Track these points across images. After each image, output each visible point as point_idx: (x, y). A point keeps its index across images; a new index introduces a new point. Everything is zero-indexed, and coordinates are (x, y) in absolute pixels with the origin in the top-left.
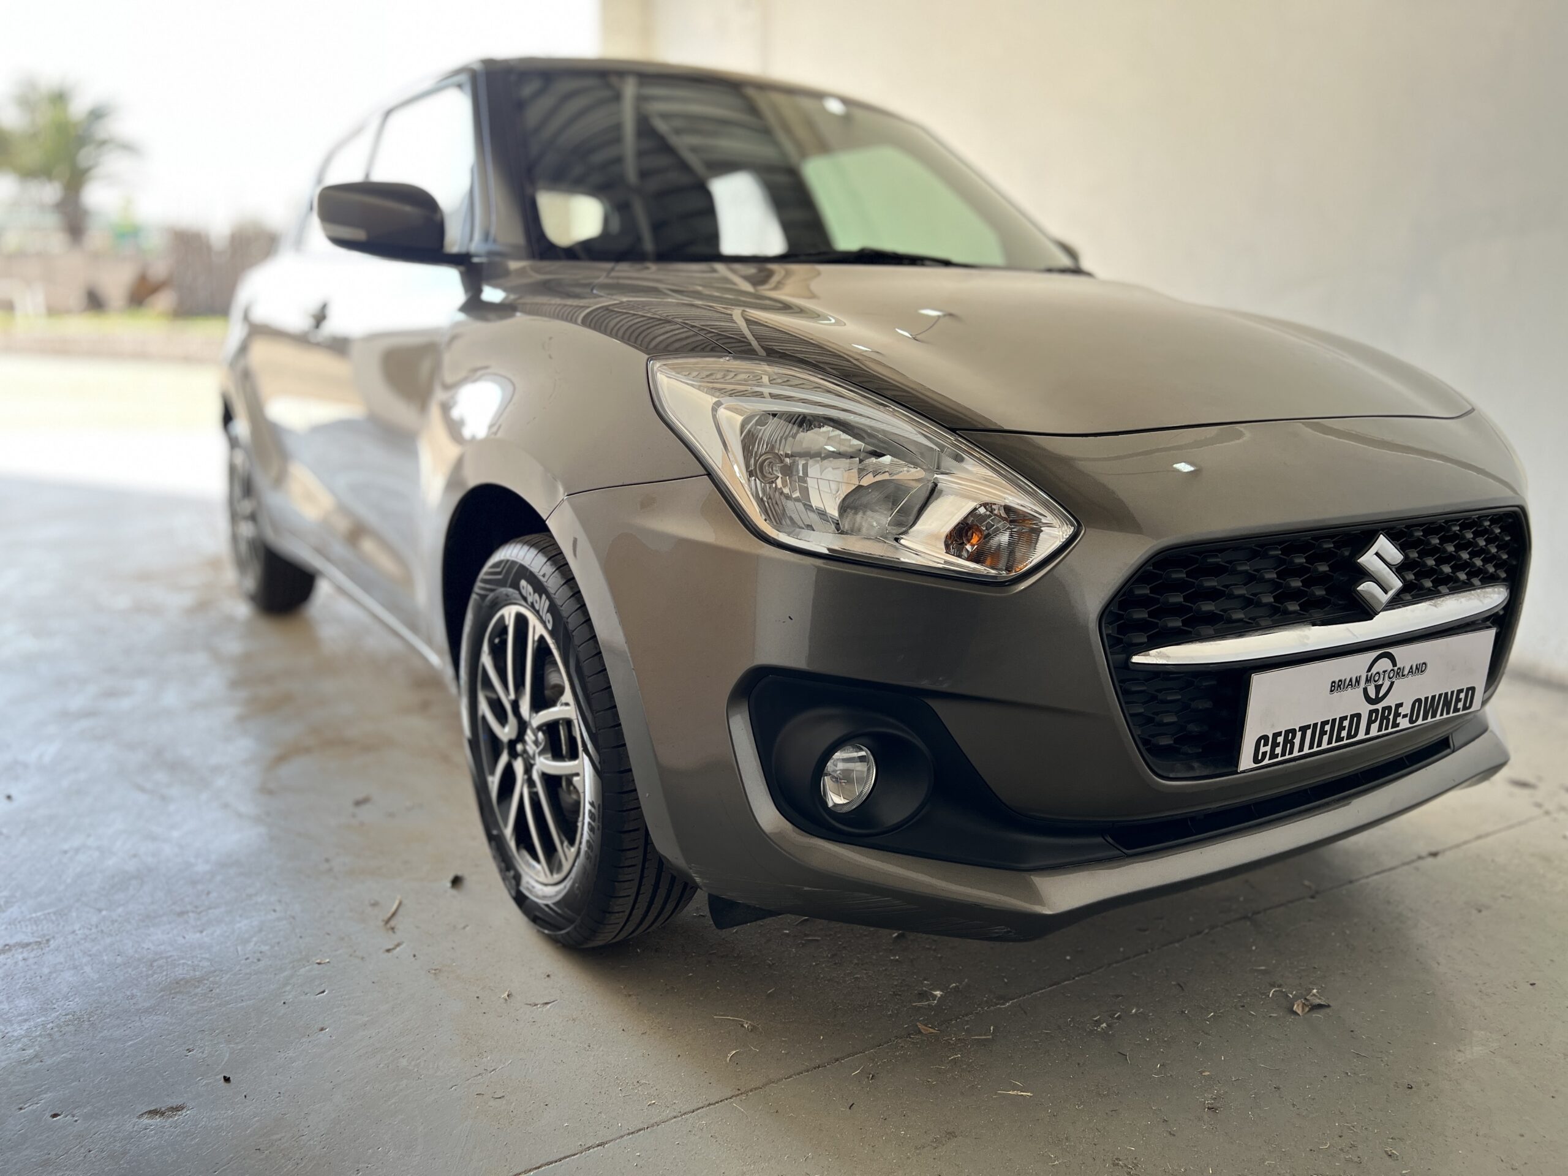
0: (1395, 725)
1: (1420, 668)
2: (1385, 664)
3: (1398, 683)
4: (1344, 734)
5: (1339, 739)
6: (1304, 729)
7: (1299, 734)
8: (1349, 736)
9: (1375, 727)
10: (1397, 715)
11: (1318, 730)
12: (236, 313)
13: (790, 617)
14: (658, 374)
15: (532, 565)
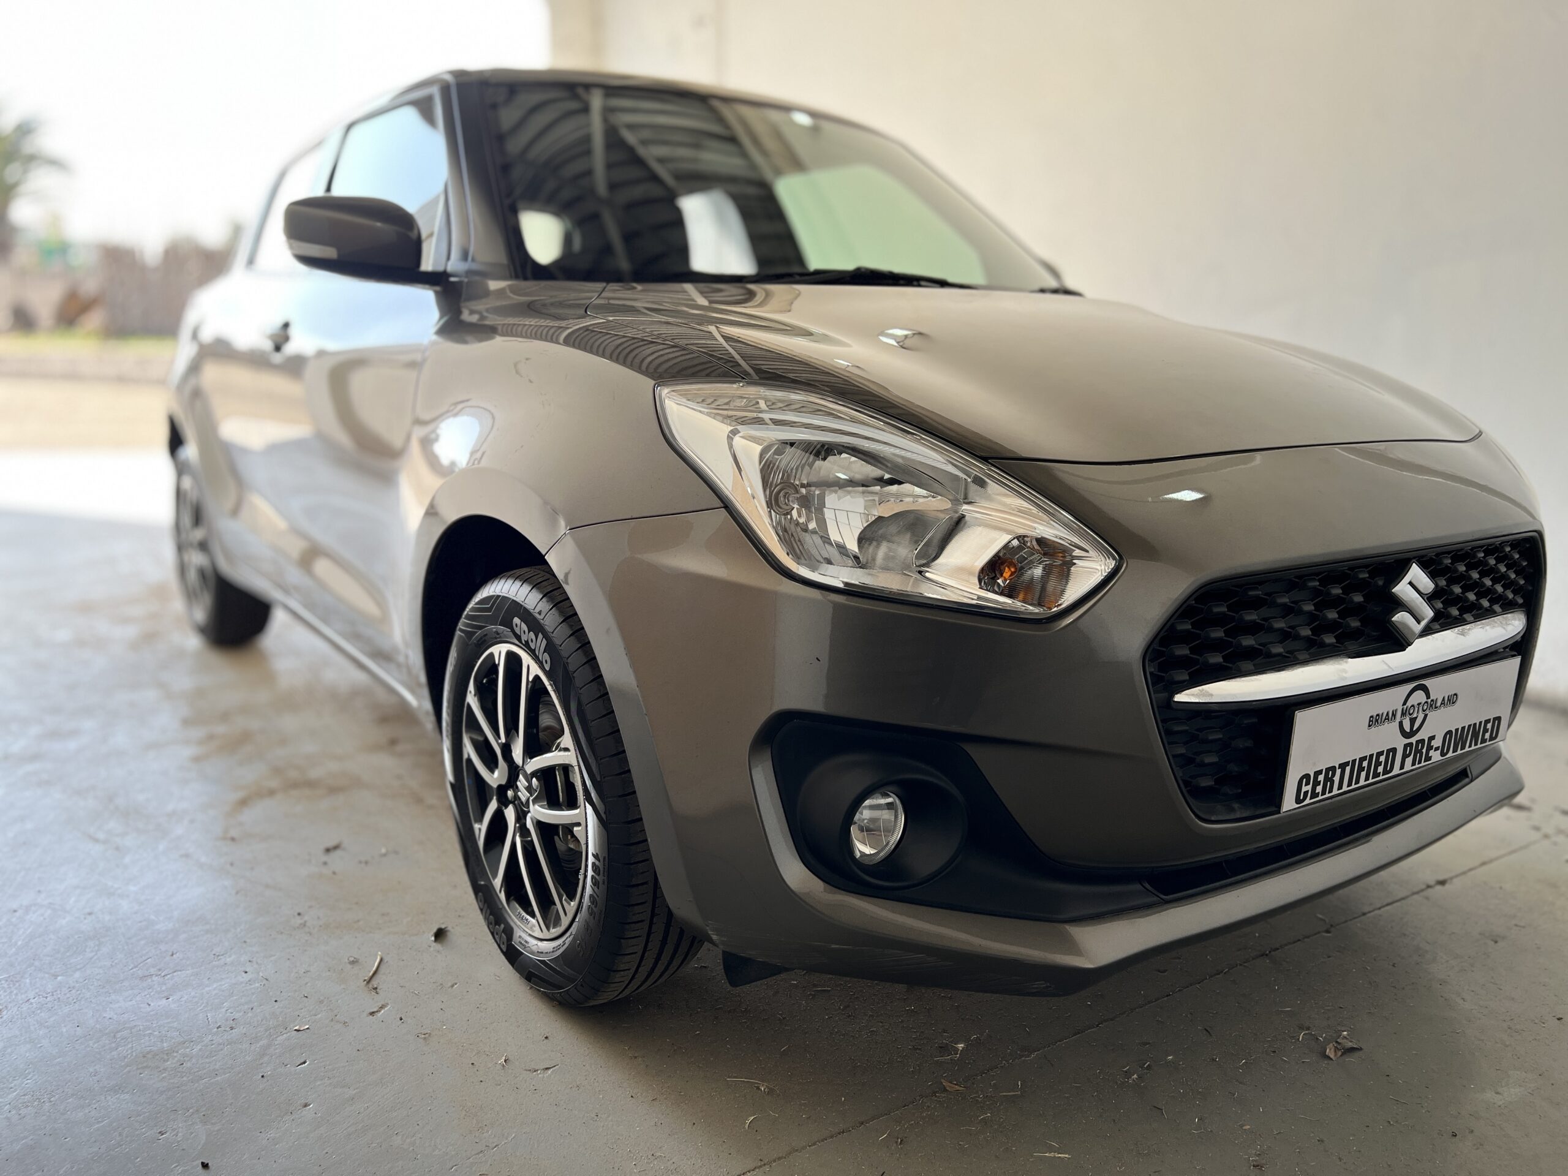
0: (1428, 758)
1: (1452, 700)
2: (1420, 696)
3: (1432, 715)
4: (1380, 769)
5: (1376, 775)
6: (1343, 766)
7: (1338, 772)
8: (1385, 772)
9: (1409, 761)
10: (1430, 748)
11: (1356, 766)
12: (185, 332)
13: (817, 658)
14: (666, 401)
15: (525, 602)
